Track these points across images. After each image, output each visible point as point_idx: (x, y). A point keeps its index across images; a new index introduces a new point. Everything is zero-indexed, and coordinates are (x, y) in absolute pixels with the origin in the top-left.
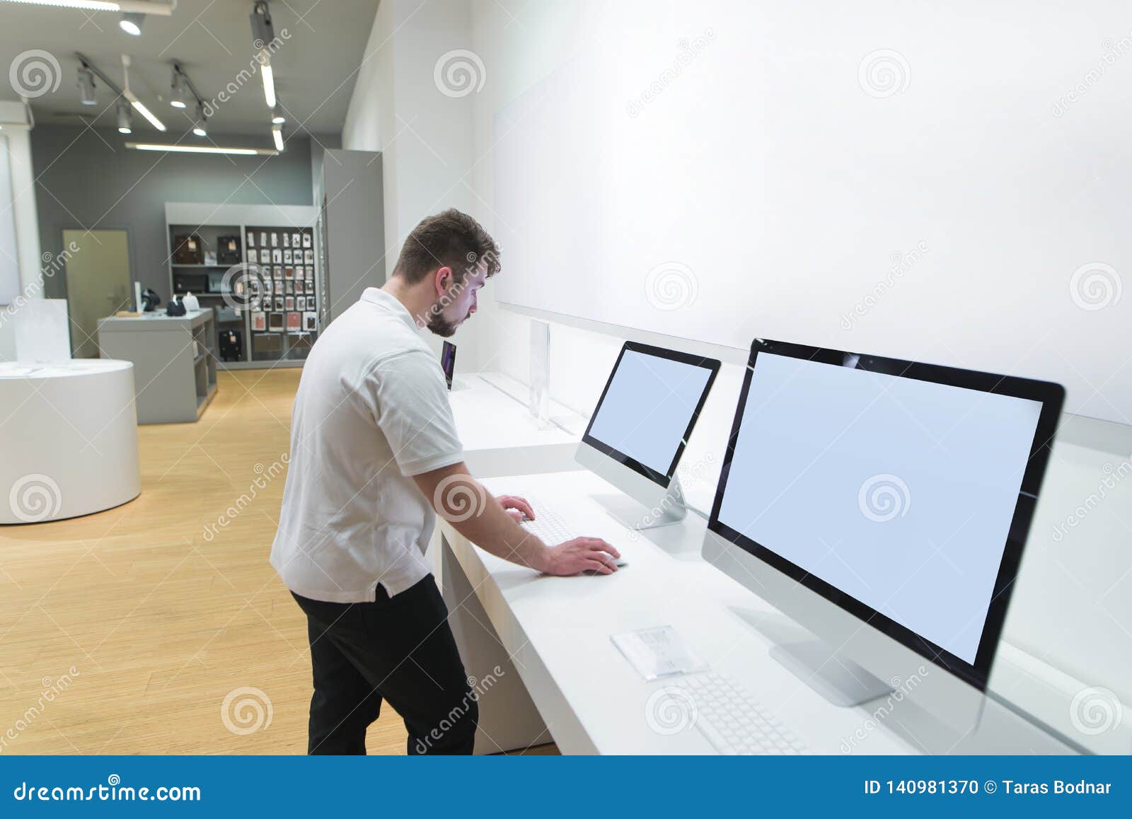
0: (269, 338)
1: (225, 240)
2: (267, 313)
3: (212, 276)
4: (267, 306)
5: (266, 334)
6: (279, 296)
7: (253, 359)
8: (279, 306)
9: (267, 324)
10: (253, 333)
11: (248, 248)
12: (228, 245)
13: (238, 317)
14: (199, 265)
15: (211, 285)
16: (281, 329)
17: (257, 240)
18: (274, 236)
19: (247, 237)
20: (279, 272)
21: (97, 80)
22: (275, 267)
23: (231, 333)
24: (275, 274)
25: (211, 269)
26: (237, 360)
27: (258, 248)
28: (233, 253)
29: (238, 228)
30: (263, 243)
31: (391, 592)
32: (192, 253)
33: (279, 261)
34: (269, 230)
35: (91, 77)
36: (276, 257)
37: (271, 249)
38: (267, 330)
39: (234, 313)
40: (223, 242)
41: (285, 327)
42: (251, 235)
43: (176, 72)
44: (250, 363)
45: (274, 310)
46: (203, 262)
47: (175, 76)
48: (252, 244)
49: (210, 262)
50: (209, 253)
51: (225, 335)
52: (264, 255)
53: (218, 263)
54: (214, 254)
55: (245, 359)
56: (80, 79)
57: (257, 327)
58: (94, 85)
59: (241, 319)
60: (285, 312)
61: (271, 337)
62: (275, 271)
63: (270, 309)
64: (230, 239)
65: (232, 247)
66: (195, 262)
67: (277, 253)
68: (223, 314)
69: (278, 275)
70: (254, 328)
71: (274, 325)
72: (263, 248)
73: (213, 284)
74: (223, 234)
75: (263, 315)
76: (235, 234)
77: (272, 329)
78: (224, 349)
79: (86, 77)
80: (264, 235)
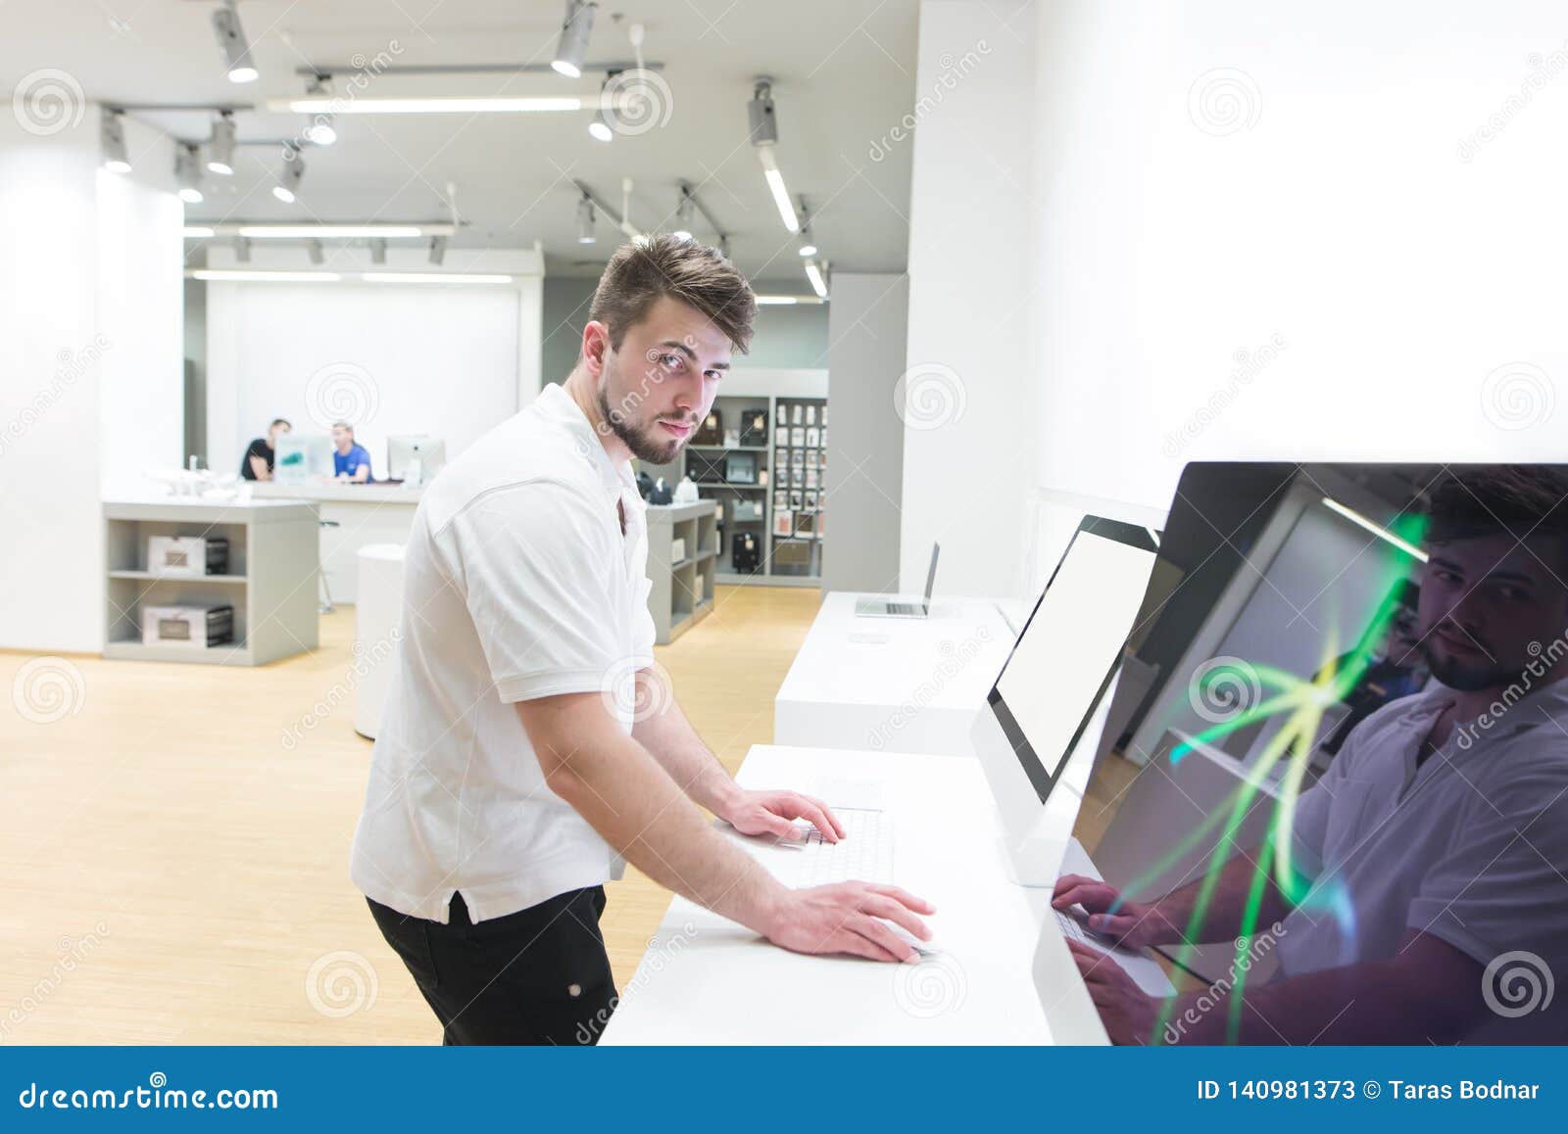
0: (794, 547)
1: (751, 416)
2: (795, 512)
3: (731, 462)
4: (795, 504)
5: (791, 541)
6: (812, 490)
7: (773, 572)
8: (811, 504)
9: (793, 529)
10: (775, 538)
11: (778, 425)
12: (753, 422)
13: (757, 516)
14: (718, 447)
15: (729, 473)
16: (809, 535)
17: (789, 414)
18: (811, 410)
19: (777, 411)
20: (814, 458)
21: (599, 212)
22: (810, 452)
23: (748, 537)
24: (808, 460)
25: (732, 452)
26: (751, 571)
27: (790, 426)
28: (758, 433)
29: (766, 400)
30: (797, 420)
31: (477, 914)
32: (712, 431)
33: (815, 444)
34: (805, 402)
35: (591, 208)
36: (811, 438)
37: (805, 426)
38: (793, 536)
39: (753, 512)
40: (748, 418)
41: (816, 532)
42: (782, 409)
43: (683, 195)
44: (767, 578)
45: (803, 509)
46: (722, 443)
47: (681, 200)
48: (782, 420)
49: (731, 442)
50: (731, 433)
51: (741, 539)
52: (797, 436)
53: (741, 445)
54: (737, 433)
55: (761, 572)
56: (580, 213)
57: (781, 530)
58: (593, 219)
59: (761, 518)
60: (817, 512)
61: (797, 544)
62: (808, 457)
63: (798, 508)
64: (756, 414)
65: (758, 424)
66: (714, 443)
67: (813, 432)
68: (740, 511)
69: (812, 462)
70: (777, 532)
71: (802, 529)
72: (796, 426)
73: (732, 471)
74: (748, 407)
75: (789, 515)
76: (762, 407)
77: (799, 534)
78: (737, 557)
79: (585, 210)
80: (798, 409)
